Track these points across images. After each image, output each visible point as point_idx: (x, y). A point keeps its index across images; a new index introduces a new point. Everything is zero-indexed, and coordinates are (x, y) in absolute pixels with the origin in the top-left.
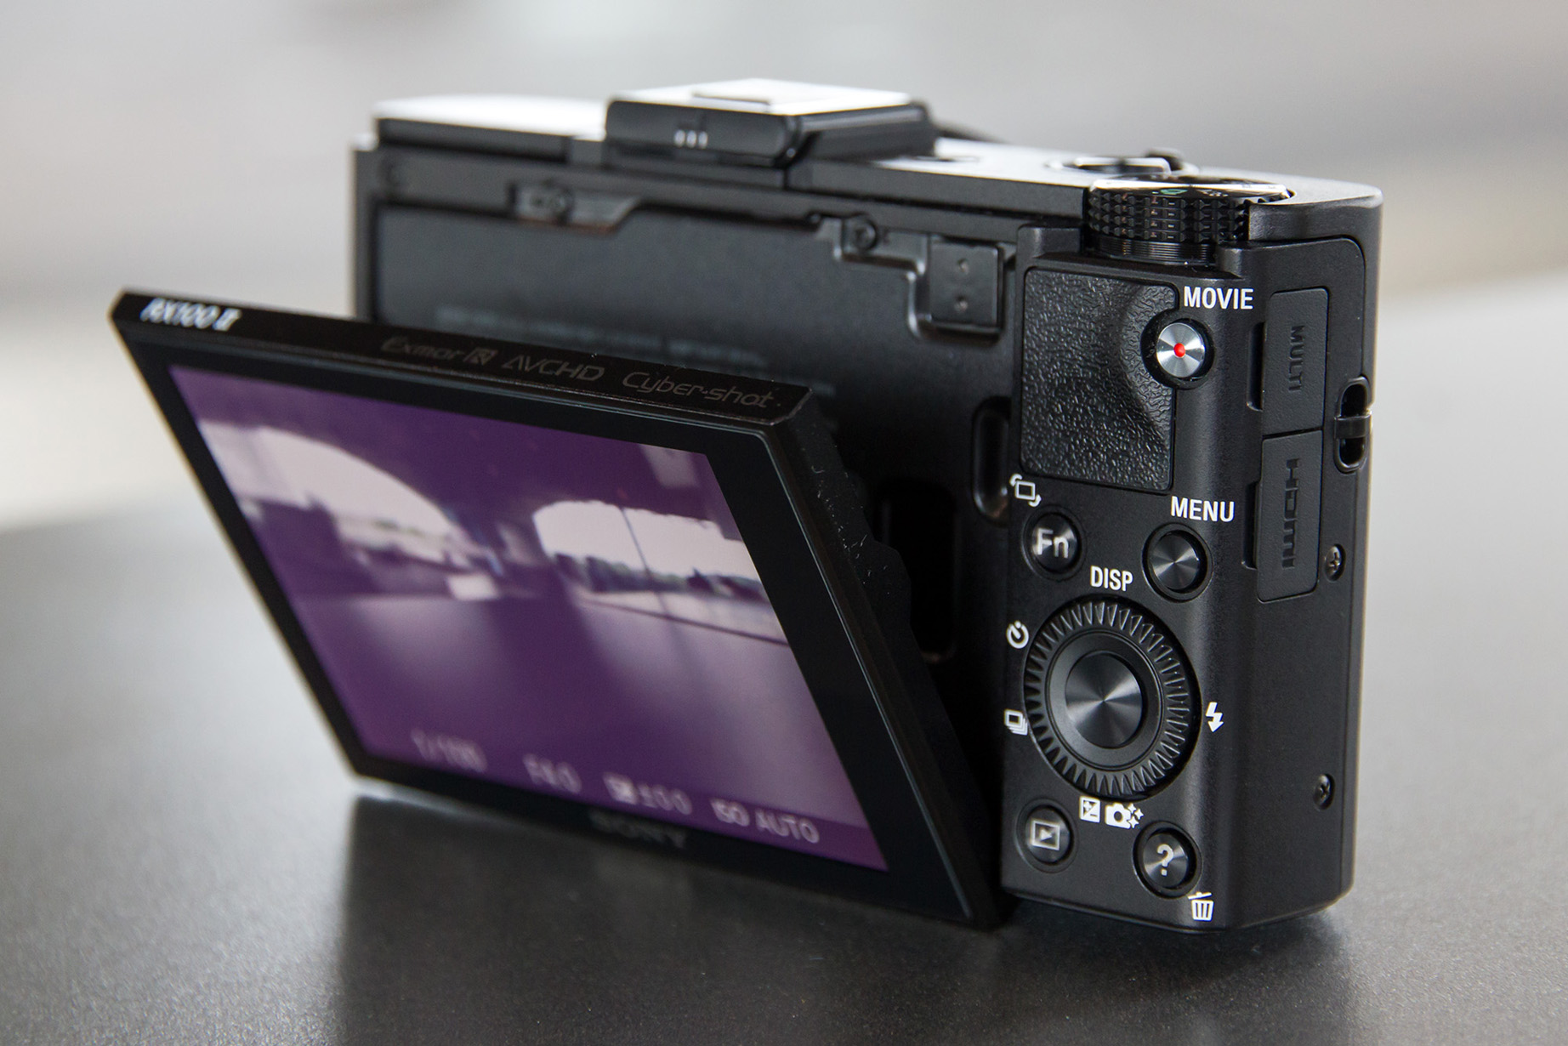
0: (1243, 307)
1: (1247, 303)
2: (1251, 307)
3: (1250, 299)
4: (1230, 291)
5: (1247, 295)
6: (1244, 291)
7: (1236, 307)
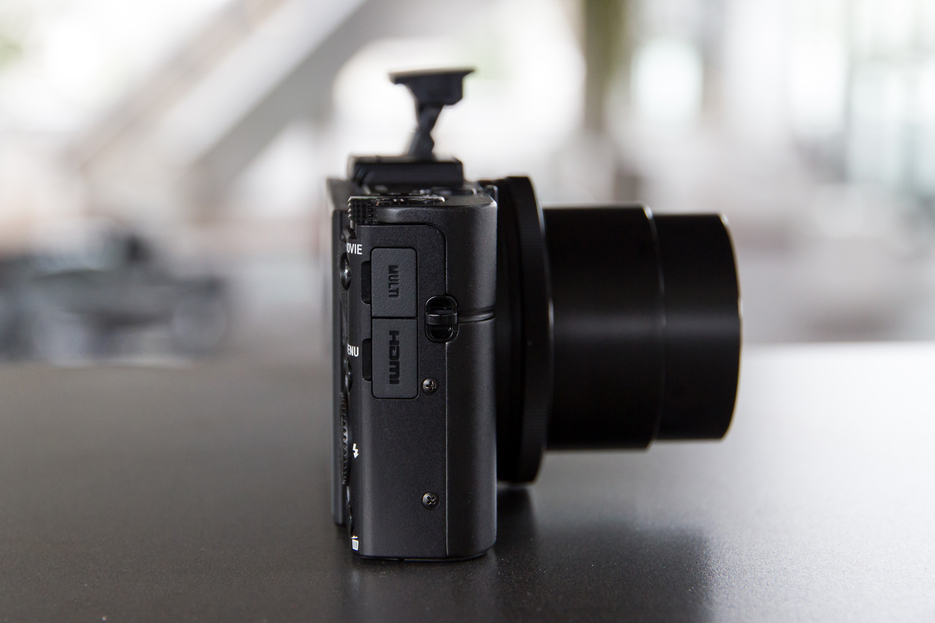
0: (358, 253)
1: (360, 251)
2: (361, 254)
3: (361, 249)
4: (353, 245)
5: (360, 247)
6: (358, 245)
7: (355, 253)
